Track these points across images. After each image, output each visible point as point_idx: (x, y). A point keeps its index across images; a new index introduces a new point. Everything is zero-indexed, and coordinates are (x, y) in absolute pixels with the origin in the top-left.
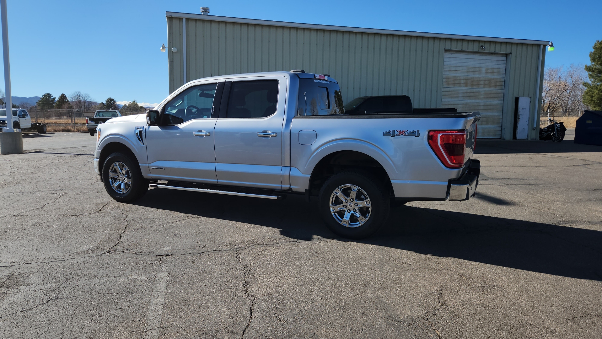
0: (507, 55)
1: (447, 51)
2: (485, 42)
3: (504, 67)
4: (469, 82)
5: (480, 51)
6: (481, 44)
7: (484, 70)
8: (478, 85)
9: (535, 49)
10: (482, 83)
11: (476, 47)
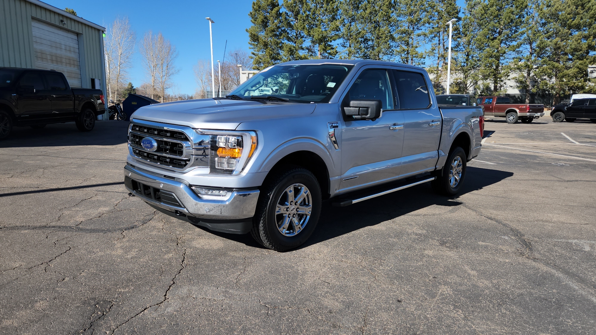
0: (78, 34)
1: (34, 19)
2: (63, 16)
3: (76, 46)
4: (54, 58)
5: (61, 25)
6: (61, 18)
7: (63, 47)
8: (61, 62)
9: (97, 32)
10: (64, 60)
11: (56, 20)
